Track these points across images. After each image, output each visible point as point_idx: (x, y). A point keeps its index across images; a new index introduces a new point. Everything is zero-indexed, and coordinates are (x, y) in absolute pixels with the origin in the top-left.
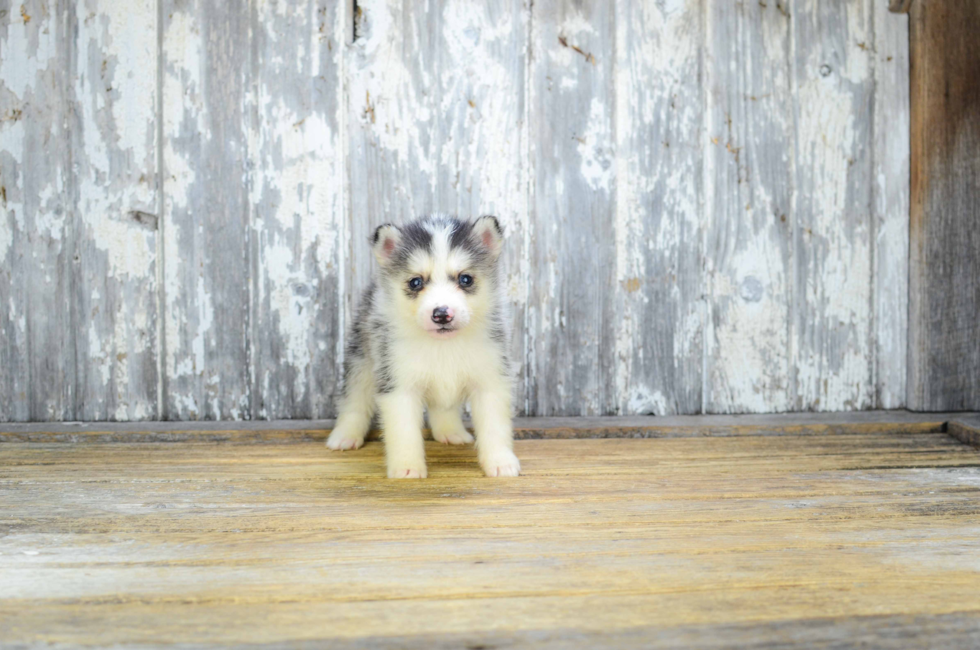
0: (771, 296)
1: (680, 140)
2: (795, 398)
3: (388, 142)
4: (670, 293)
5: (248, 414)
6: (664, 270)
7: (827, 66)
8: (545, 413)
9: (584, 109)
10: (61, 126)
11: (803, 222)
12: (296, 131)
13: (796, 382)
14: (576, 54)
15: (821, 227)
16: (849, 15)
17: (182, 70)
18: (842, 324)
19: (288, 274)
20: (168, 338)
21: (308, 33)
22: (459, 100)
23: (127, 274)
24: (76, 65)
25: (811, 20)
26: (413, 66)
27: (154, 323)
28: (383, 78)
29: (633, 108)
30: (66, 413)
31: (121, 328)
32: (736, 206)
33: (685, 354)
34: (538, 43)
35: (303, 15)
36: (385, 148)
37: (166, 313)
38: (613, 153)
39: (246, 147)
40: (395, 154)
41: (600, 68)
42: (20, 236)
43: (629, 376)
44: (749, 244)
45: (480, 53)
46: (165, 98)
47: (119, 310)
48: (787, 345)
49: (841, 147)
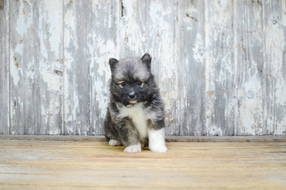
0: (257, 97)
1: (226, 46)
2: (266, 131)
3: (132, 48)
4: (223, 96)
5: (89, 133)
6: (221, 88)
7: (275, 21)
8: (182, 135)
9: (194, 37)
10: (34, 44)
11: (268, 72)
12: (104, 45)
13: (266, 125)
14: (192, 19)
15: (274, 74)
16: (282, 4)
17: (70, 27)
18: (281, 106)
19: (101, 90)
20: (65, 109)
21: (108, 15)
22: (155, 35)
23: (53, 89)
24: (38, 26)
25: (269, 6)
26: (140, 24)
27: (61, 105)
28: (131, 28)
29: (211, 36)
30: (35, 132)
31: (51, 106)
32: (245, 67)
33: (228, 116)
34: (180, 16)
35: (106, 9)
36: (131, 50)
37: (65, 101)
38: (204, 50)
39: (89, 50)
40: (135, 52)
41: (200, 23)
42: (22, 78)
43: (210, 123)
44: (249, 79)
45: (161, 19)
46: (64, 36)
47: (50, 101)
48: (263, 113)
49: (280, 47)
